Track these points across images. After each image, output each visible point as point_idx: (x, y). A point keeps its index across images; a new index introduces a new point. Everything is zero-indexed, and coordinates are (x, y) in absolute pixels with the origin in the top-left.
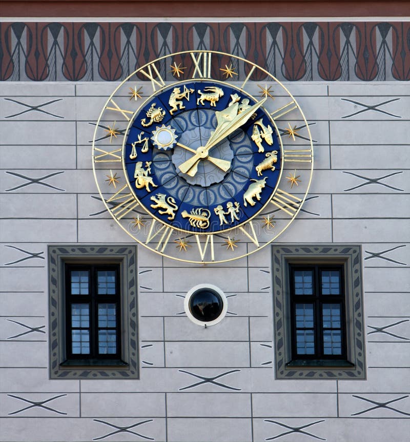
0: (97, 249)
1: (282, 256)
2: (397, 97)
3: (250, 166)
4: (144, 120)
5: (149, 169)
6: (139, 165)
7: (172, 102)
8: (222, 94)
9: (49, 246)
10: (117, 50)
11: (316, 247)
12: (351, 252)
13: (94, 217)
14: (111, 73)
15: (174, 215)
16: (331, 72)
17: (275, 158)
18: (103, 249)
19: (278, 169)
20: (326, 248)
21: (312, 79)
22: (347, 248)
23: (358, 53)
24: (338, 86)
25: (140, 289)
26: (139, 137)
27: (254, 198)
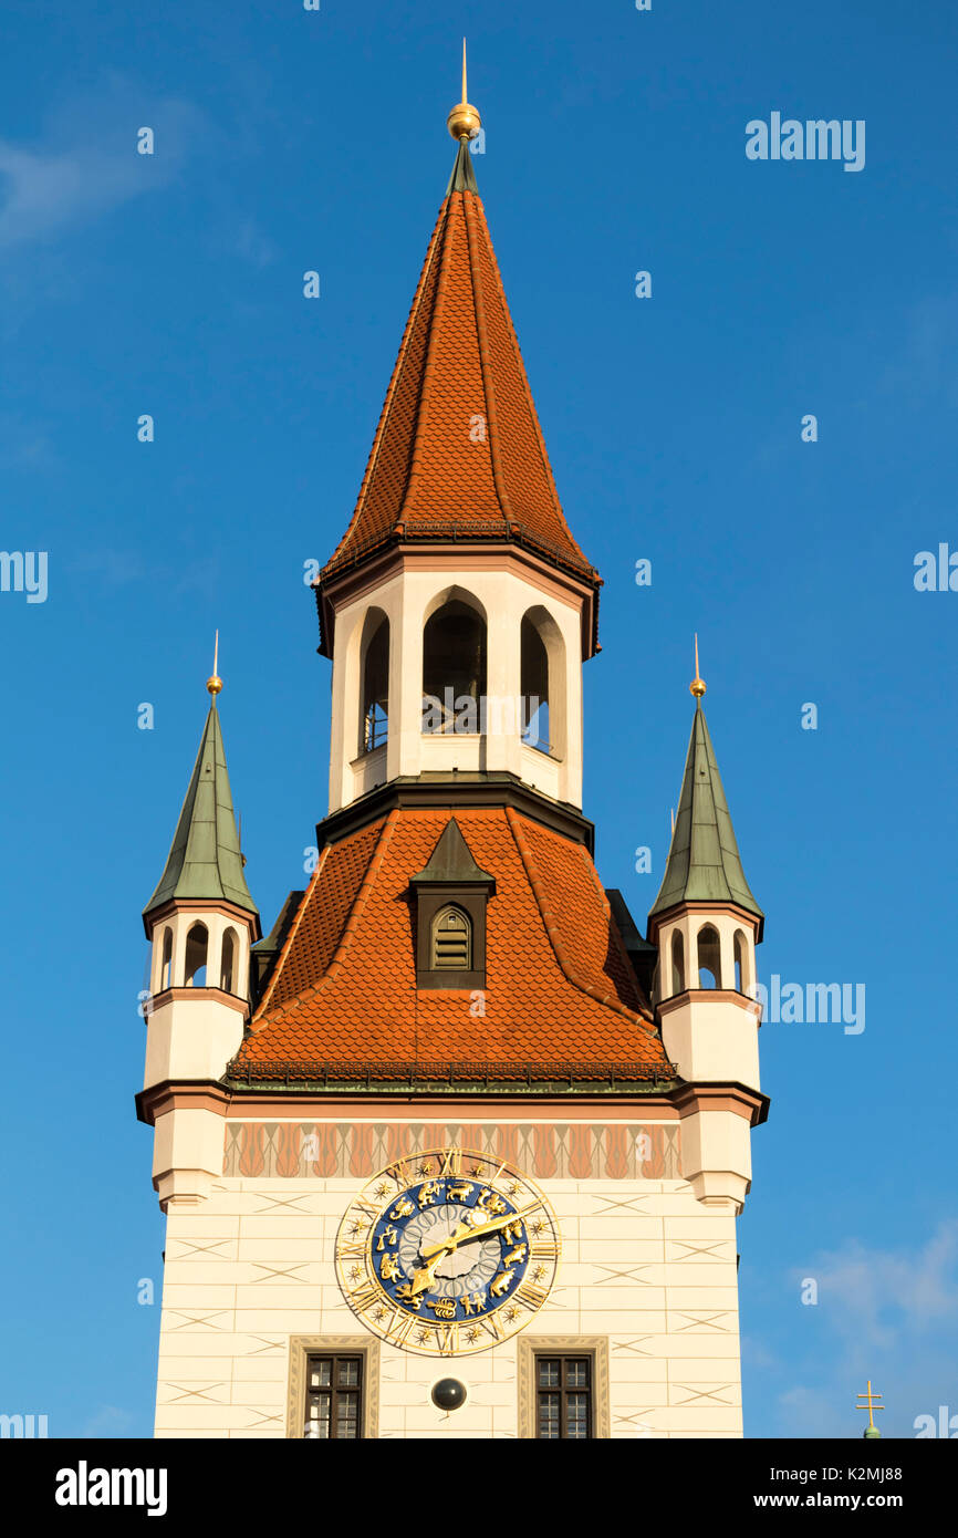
0: (340, 1339)
1: (528, 1347)
2: (646, 1195)
3: (498, 1259)
4: (393, 1214)
5: (396, 1261)
6: (387, 1256)
7: (422, 1197)
8: (472, 1189)
9: (291, 1337)
10: (369, 1146)
11: (563, 1338)
12: (598, 1343)
13: (337, 1308)
14: (360, 1170)
15: (419, 1305)
16: (580, 1170)
17: (524, 1252)
18: (346, 1339)
19: (526, 1261)
20: (573, 1340)
21: (562, 1177)
22: (594, 1339)
23: (609, 1153)
24: (588, 1184)
25: (381, 1379)
26: (388, 1230)
27: (502, 1289)
